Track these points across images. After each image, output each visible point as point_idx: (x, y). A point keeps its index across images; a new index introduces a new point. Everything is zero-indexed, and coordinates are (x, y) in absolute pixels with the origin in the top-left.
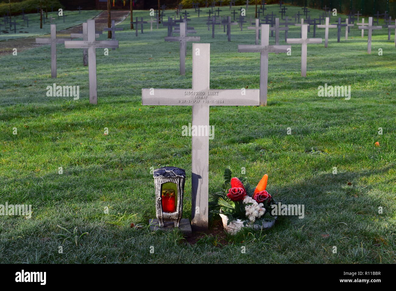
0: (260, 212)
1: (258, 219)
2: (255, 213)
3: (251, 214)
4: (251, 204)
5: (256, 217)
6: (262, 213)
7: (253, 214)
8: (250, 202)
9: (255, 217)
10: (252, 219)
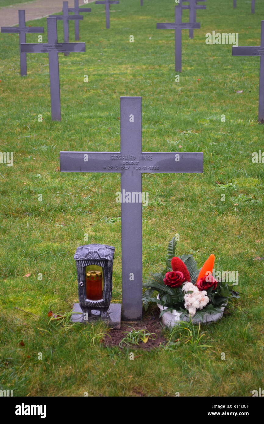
0: (202, 302)
1: (200, 310)
2: (197, 304)
3: (190, 305)
4: (191, 292)
5: (197, 308)
6: (204, 304)
7: (193, 305)
8: (190, 290)
9: (195, 309)
10: (192, 311)
